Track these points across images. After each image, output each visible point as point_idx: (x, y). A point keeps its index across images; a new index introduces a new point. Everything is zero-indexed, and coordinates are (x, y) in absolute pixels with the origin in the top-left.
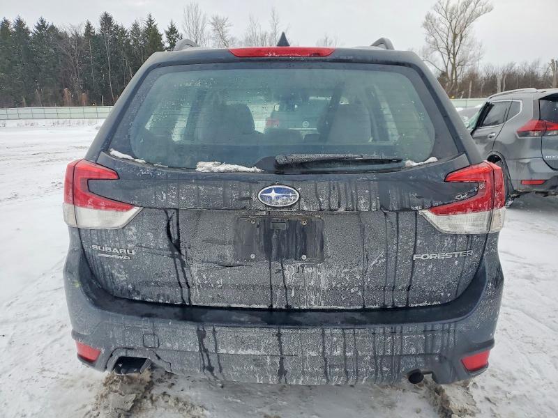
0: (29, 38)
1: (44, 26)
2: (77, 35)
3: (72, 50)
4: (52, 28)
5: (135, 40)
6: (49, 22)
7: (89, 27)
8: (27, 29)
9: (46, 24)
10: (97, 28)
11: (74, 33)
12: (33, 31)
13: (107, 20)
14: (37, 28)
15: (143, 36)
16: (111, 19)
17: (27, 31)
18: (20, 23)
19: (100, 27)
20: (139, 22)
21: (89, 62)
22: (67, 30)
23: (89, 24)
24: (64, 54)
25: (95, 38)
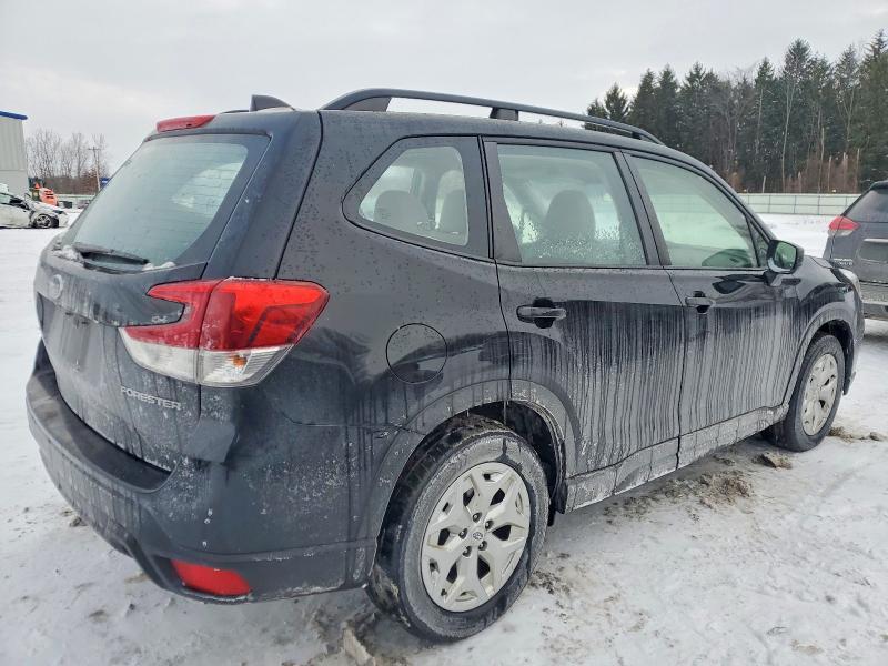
0: (673, 95)
1: (698, 75)
2: (745, 82)
3: (732, 106)
4: (710, 77)
5: (842, 80)
6: (706, 70)
7: (765, 67)
8: (675, 83)
9: (702, 72)
10: (778, 67)
11: (741, 81)
12: (682, 85)
13: (798, 52)
14: (688, 79)
15: (862, 70)
16: (805, 49)
17: (675, 85)
18: (667, 75)
19: (785, 64)
20: (856, 47)
21: (755, 123)
22: (732, 77)
23: (765, 64)
24: (719, 114)
25: (773, 84)
